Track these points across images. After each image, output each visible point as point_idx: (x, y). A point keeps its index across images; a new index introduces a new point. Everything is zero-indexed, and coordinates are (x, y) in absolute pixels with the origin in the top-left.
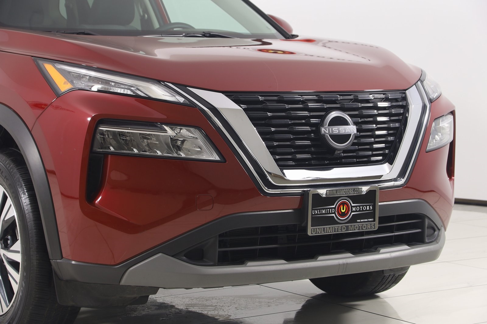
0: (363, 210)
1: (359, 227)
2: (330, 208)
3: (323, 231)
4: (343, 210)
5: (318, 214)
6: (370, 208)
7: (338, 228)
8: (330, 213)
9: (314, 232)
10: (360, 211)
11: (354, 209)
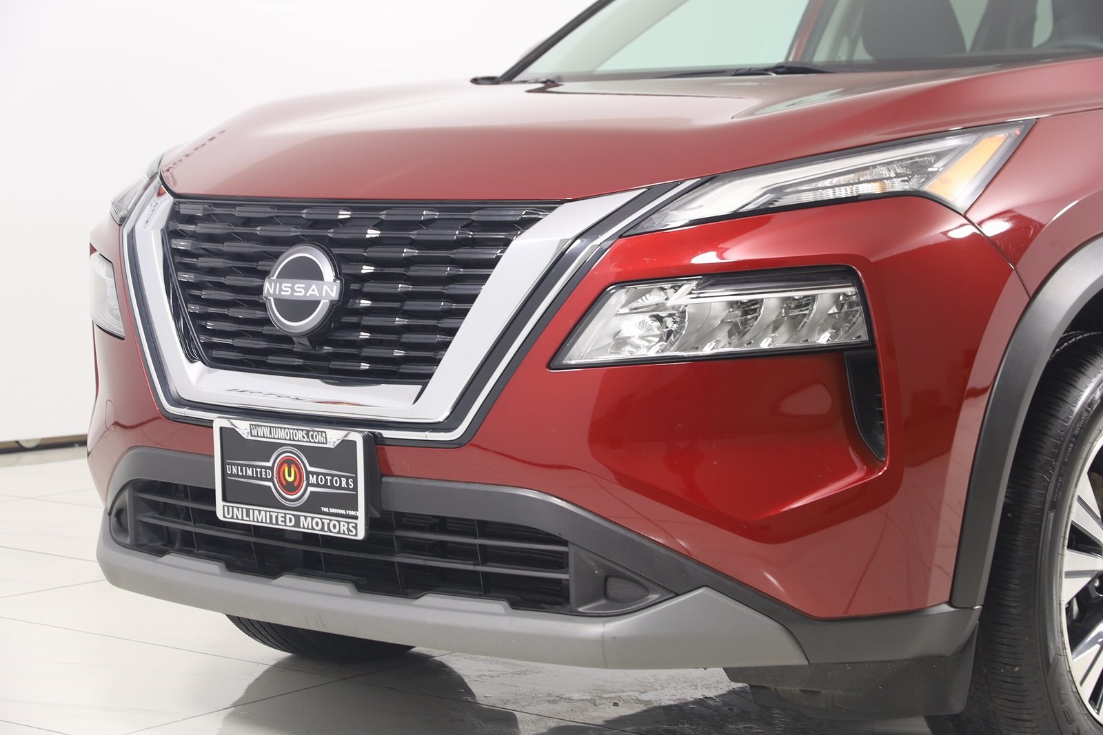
0: (332, 487)
1: (323, 523)
2: (261, 467)
3: (247, 517)
4: (290, 476)
5: (238, 476)
6: (347, 483)
7: (277, 517)
8: (261, 479)
9: (228, 514)
10: (325, 486)
11: (313, 480)
